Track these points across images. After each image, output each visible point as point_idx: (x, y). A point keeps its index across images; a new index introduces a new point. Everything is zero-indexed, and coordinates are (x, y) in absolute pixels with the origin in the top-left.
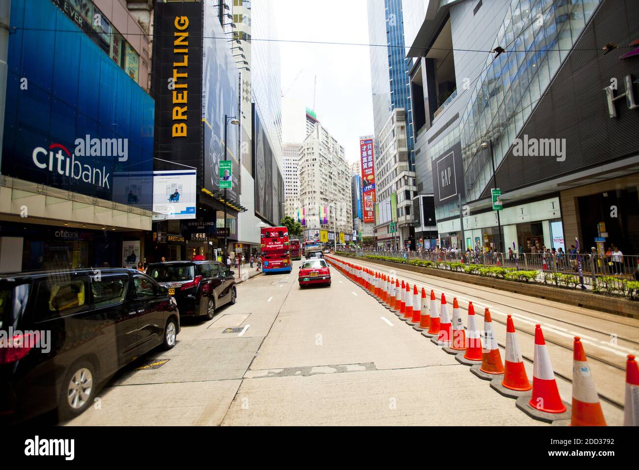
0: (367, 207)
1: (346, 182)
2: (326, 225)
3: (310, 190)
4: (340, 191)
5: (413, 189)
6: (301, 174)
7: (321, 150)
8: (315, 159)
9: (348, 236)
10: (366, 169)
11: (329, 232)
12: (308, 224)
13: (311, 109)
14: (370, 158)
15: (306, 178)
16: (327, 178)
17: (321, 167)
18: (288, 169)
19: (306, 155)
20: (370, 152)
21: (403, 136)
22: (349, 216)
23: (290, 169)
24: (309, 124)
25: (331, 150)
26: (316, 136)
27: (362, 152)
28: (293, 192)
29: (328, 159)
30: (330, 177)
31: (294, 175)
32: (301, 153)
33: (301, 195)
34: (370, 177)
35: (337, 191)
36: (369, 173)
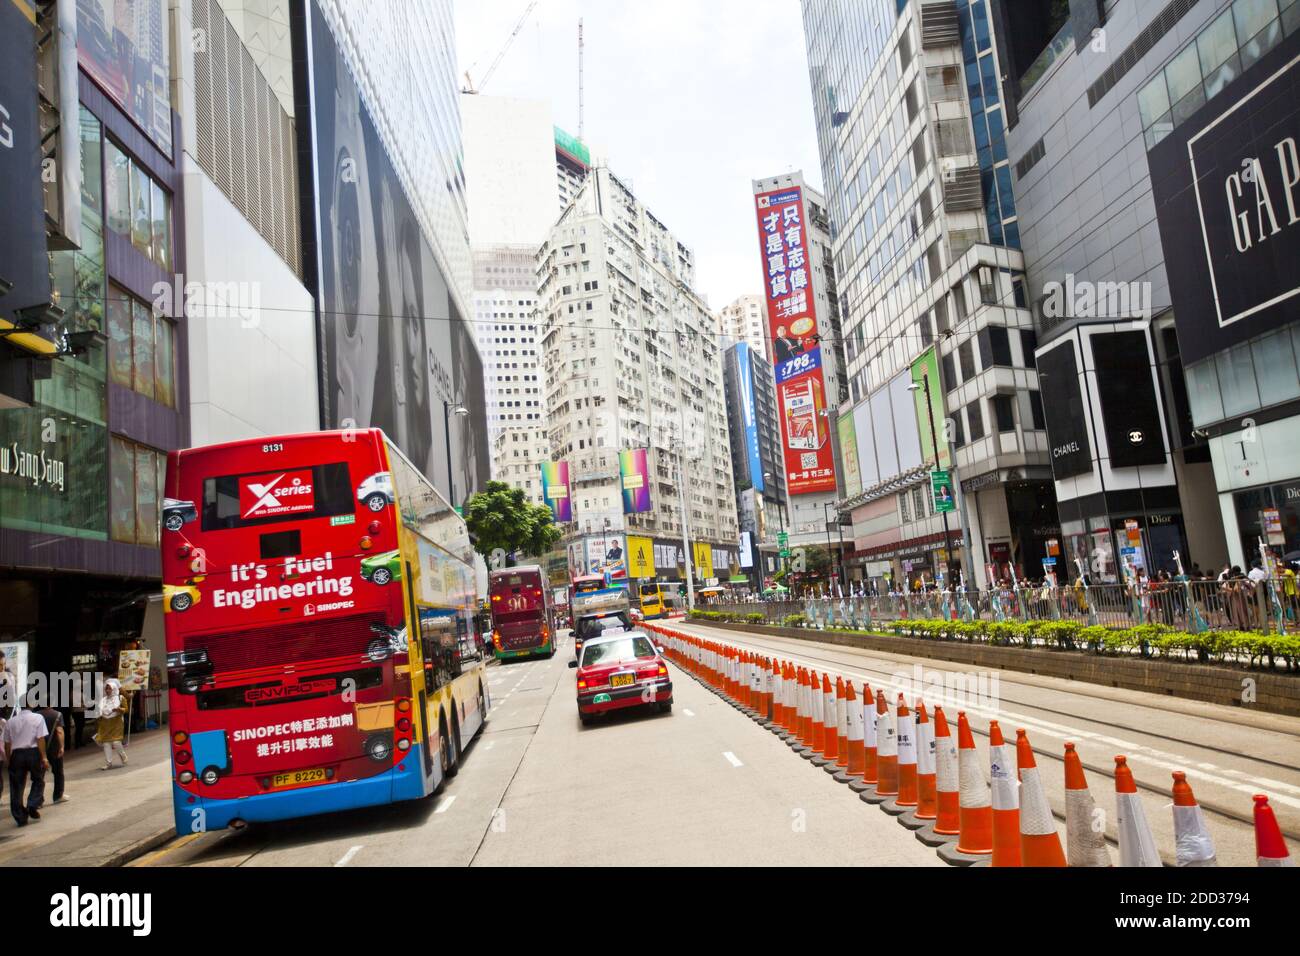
0: (794, 436)
1: (706, 364)
2: (645, 516)
3: (582, 395)
4: (685, 397)
5: (1017, 320)
6: (548, 341)
7: (611, 251)
8: (595, 285)
9: (725, 553)
10: (782, 297)
11: (657, 541)
12: (583, 516)
13: (571, 133)
14: (795, 255)
15: (567, 354)
16: (641, 350)
17: (615, 310)
18: (501, 335)
19: (561, 270)
20: (793, 236)
21: (954, 109)
22: (723, 482)
23: (508, 334)
24: (566, 184)
25: (649, 254)
26: (592, 207)
27: (764, 235)
28: (524, 411)
29: (640, 284)
30: (651, 349)
31: (525, 353)
32: (543, 269)
33: (552, 415)
34: (801, 327)
35: (678, 395)
36: (795, 310)
